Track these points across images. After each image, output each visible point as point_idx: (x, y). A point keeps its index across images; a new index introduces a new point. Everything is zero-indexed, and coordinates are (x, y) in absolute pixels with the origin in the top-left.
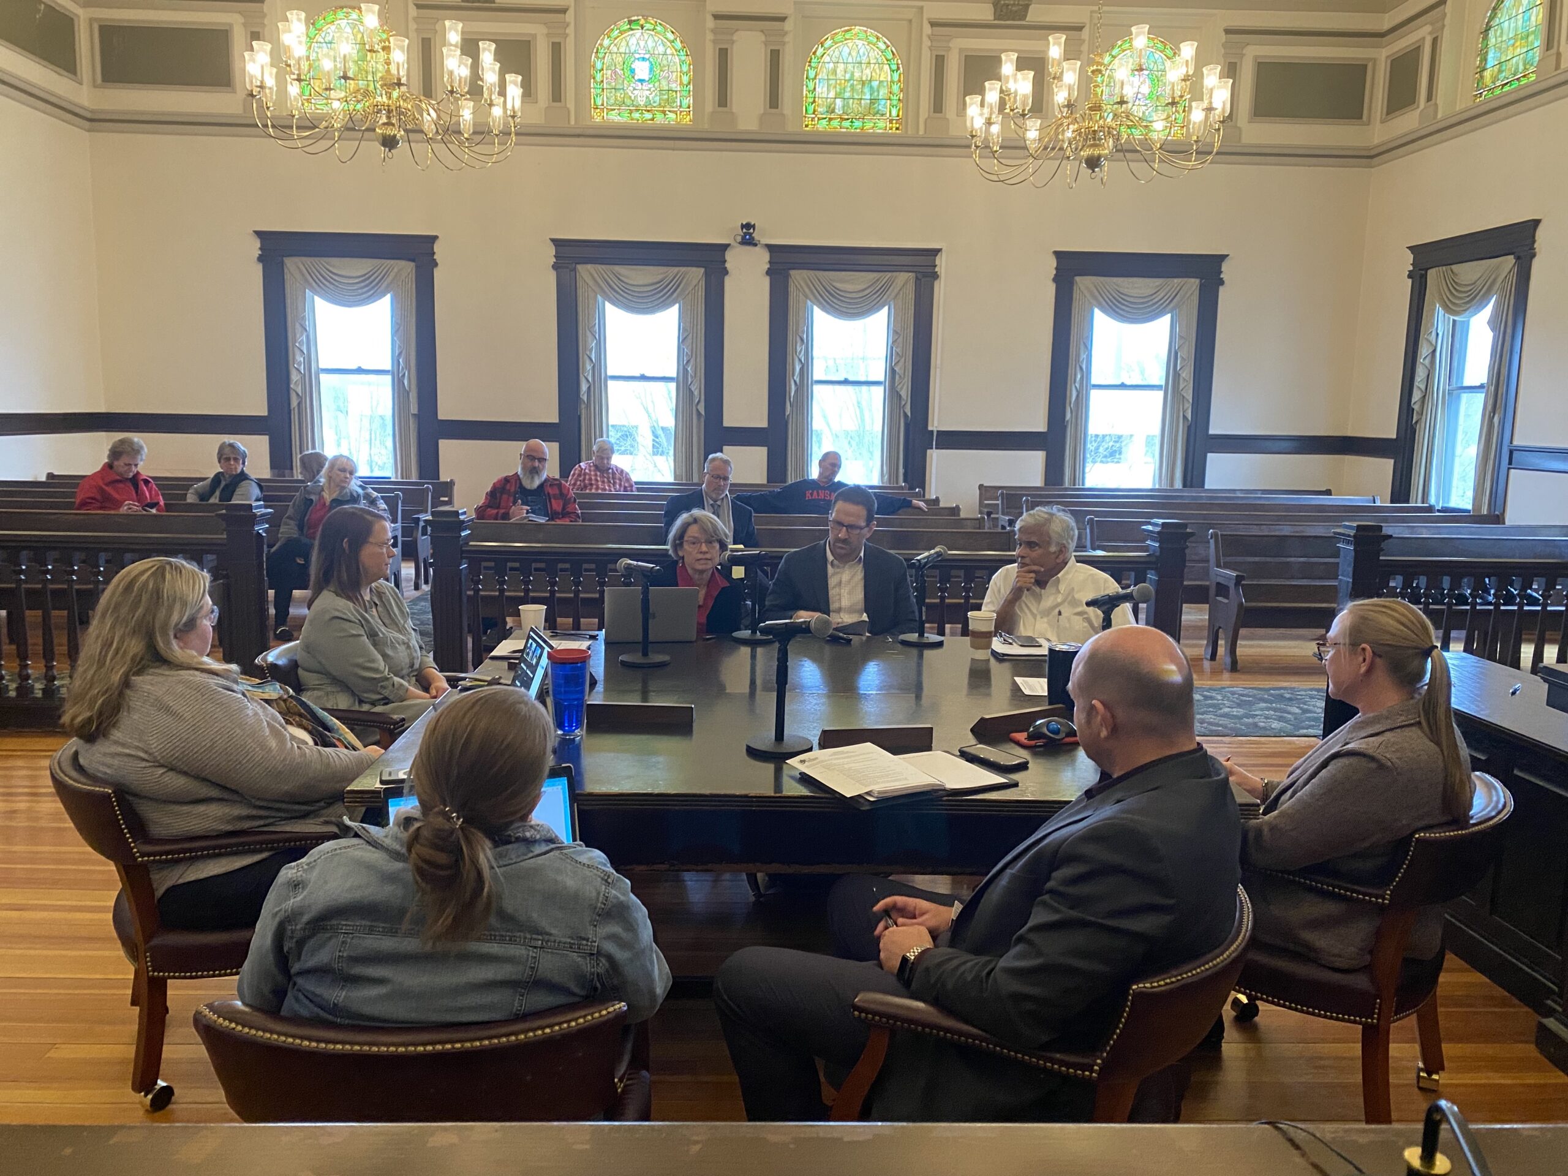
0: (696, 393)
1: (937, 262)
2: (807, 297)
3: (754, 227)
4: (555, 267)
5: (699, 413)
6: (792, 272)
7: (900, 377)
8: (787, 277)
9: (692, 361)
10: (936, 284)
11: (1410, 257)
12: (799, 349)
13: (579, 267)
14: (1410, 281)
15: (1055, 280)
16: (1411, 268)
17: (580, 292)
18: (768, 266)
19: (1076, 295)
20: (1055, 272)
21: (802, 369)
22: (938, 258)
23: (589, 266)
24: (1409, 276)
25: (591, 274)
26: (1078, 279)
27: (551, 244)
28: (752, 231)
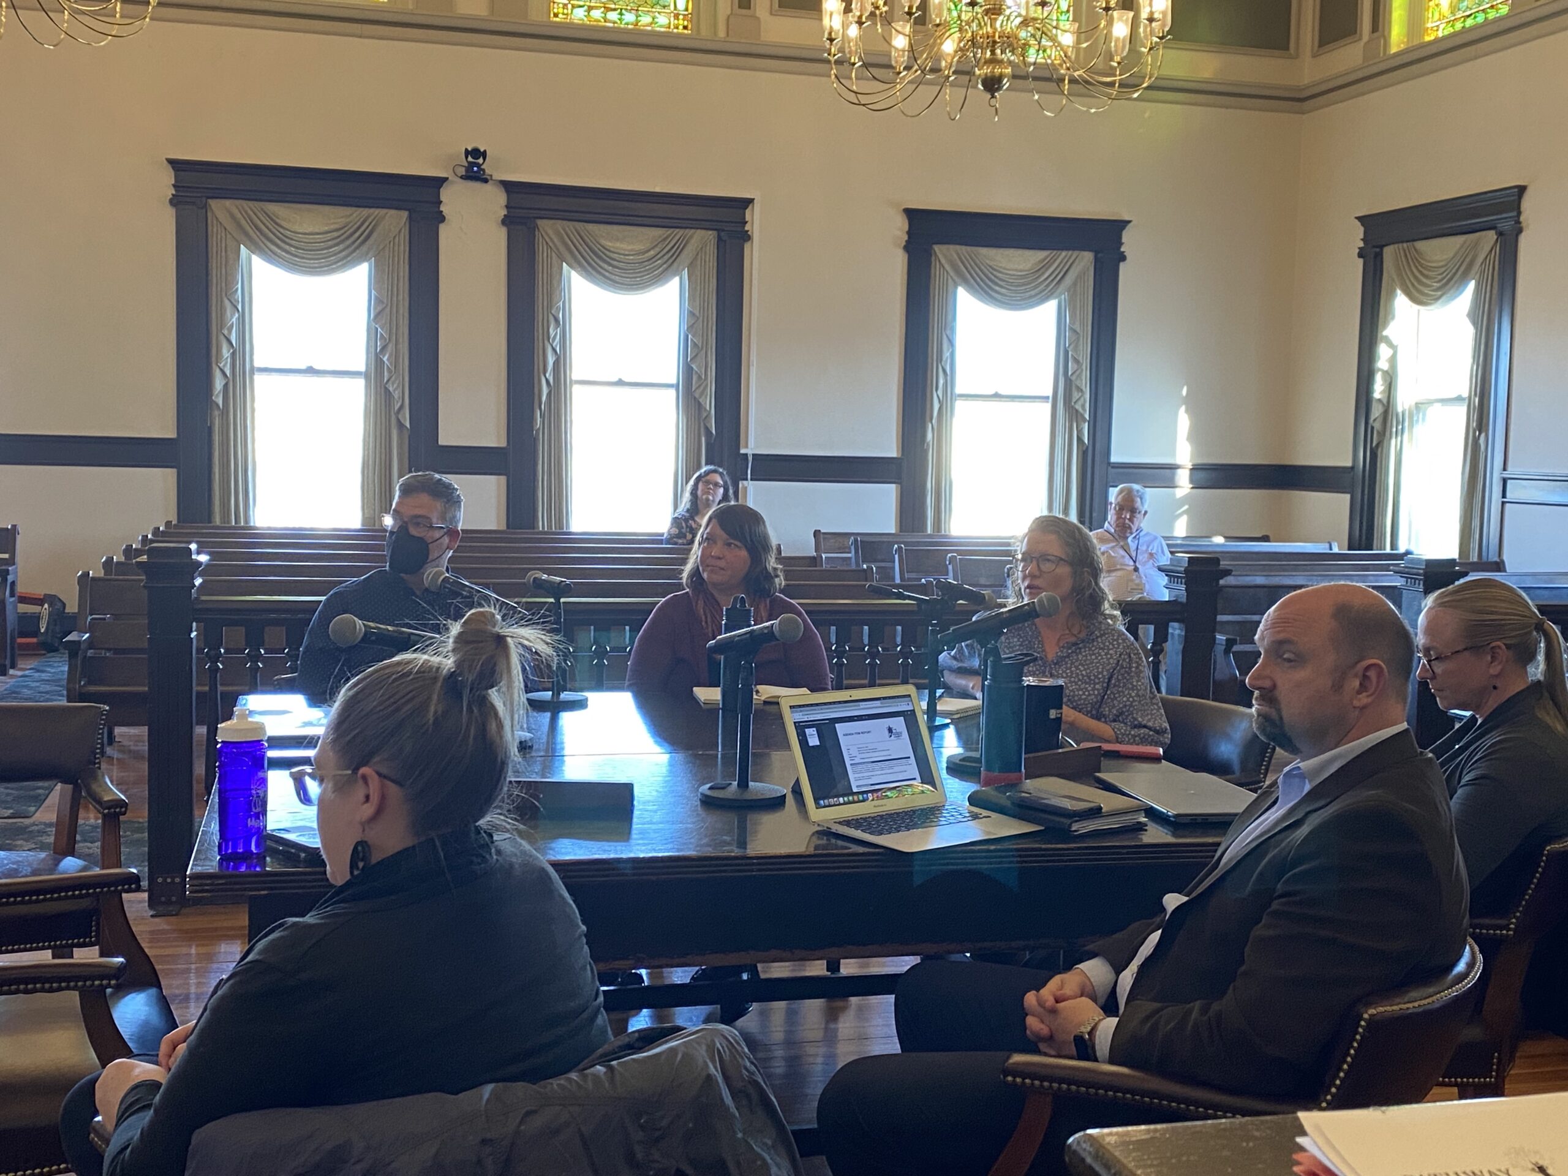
0: (396, 395)
1: (748, 217)
2: (563, 260)
3: (484, 155)
4: (174, 202)
5: (401, 425)
6: (539, 222)
7: (700, 377)
8: (532, 230)
9: (391, 347)
10: (747, 246)
11: (1360, 231)
12: (552, 335)
13: (214, 204)
14: (1361, 261)
15: (907, 248)
16: (1361, 244)
17: (213, 242)
18: (504, 212)
19: (936, 271)
20: (906, 237)
21: (557, 363)
22: (748, 212)
23: (228, 203)
24: (1360, 255)
25: (233, 217)
26: (936, 248)
27: (169, 167)
28: (481, 161)
